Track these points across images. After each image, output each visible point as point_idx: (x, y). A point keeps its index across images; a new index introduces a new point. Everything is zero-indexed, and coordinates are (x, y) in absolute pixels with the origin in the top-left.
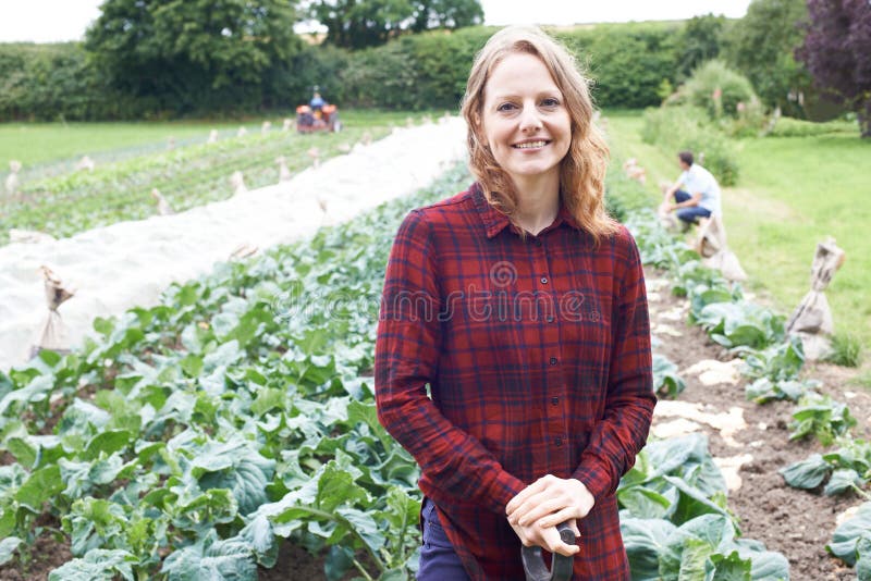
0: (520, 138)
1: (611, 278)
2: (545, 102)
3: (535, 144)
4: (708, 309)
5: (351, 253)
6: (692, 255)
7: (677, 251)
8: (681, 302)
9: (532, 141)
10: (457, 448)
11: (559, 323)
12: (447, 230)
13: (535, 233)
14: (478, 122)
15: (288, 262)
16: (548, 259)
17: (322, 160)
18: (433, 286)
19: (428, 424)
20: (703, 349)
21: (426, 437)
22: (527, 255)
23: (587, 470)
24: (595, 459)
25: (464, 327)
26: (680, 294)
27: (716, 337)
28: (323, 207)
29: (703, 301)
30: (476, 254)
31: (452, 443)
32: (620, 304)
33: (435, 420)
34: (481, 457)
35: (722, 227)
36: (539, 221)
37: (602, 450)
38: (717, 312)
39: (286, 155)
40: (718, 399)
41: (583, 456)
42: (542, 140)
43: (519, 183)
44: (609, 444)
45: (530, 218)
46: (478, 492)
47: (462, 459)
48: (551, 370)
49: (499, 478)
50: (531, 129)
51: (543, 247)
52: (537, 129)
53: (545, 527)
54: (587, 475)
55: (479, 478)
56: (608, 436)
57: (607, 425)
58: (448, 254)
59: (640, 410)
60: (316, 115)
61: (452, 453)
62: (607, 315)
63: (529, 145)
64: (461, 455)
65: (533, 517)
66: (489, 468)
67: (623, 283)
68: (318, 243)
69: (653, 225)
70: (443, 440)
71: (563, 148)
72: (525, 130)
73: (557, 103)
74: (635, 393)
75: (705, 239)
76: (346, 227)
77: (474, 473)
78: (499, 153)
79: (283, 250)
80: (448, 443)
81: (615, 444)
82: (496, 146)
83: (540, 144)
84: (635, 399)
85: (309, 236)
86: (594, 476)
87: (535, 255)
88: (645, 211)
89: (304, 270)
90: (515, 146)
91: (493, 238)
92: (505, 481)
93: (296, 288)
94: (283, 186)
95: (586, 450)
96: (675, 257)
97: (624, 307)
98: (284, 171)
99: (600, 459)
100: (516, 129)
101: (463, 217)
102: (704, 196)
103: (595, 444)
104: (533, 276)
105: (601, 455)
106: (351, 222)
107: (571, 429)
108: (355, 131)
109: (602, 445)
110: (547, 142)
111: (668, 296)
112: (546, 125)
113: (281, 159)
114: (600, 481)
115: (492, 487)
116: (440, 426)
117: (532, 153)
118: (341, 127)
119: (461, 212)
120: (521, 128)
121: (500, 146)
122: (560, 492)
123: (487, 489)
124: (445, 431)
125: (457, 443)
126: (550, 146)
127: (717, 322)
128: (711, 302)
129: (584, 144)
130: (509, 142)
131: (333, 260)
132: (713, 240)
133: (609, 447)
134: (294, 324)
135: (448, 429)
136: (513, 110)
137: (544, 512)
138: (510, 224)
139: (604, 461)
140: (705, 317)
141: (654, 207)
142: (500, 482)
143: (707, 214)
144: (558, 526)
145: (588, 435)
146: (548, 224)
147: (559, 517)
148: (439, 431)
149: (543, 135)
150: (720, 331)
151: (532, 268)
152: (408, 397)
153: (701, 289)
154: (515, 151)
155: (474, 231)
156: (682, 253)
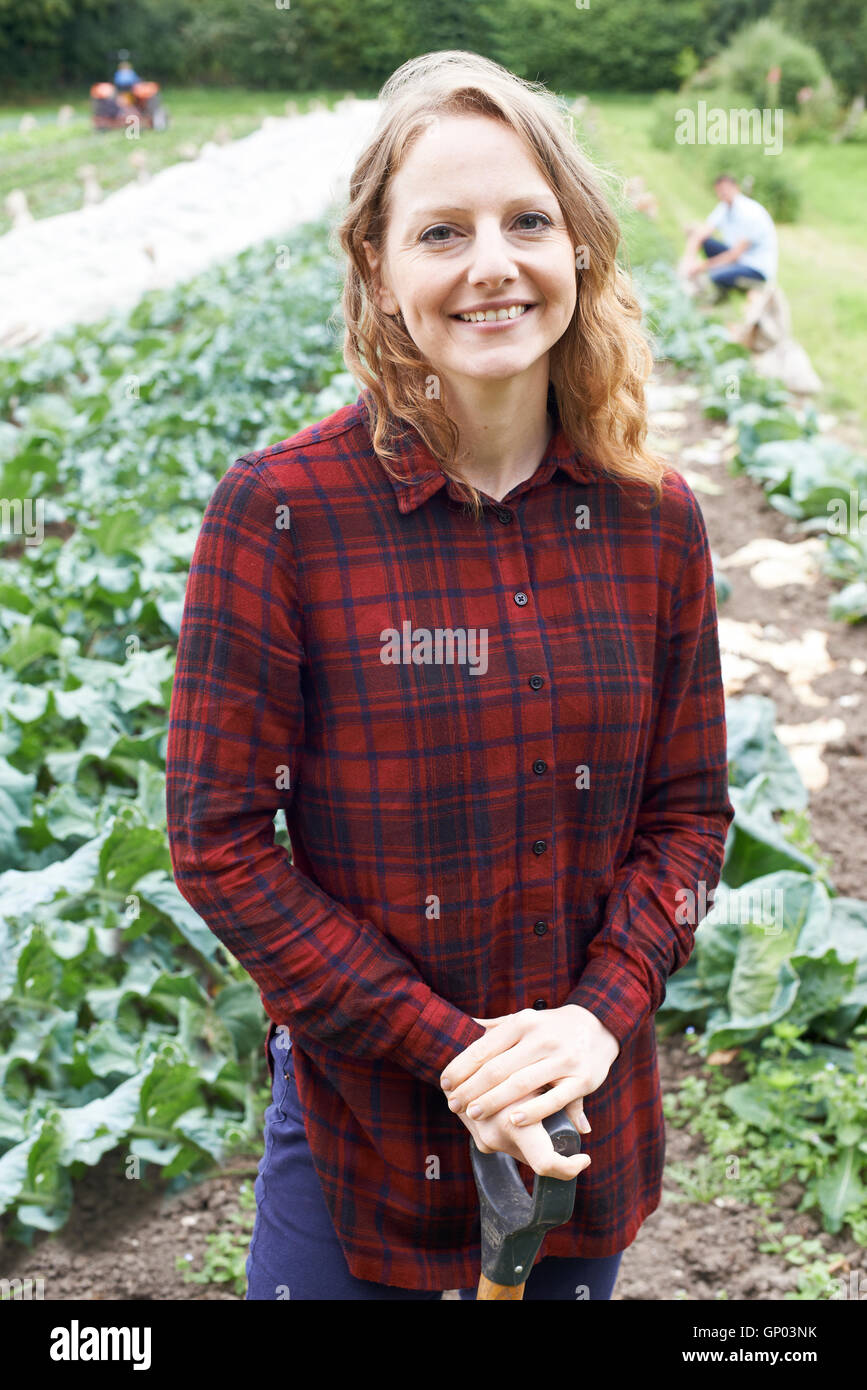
0: (469, 301)
1: (654, 588)
2: (523, 221)
3: (503, 313)
4: (765, 451)
5: (191, 340)
6: (735, 351)
7: (711, 341)
8: (718, 430)
9: (496, 307)
10: (337, 961)
11: (554, 691)
12: (316, 501)
13: (499, 497)
14: (373, 264)
15: (89, 356)
16: (528, 550)
17: (154, 171)
18: (286, 626)
19: (275, 915)
20: (757, 520)
21: (272, 941)
22: (484, 544)
23: (603, 985)
24: (619, 956)
25: (357, 709)
26: (718, 417)
27: (778, 501)
28: (150, 254)
29: (757, 435)
30: (377, 551)
31: (325, 951)
32: (670, 633)
33: (288, 903)
34: (386, 978)
35: (784, 306)
36: (506, 473)
37: (631, 937)
38: (780, 458)
39: (94, 162)
40: (785, 614)
41: (592, 948)
42: (517, 304)
43: (467, 393)
44: (644, 922)
45: (490, 464)
46: (384, 1044)
47: (346, 987)
48: (532, 786)
49: (425, 1016)
50: (495, 281)
51: (518, 528)
52: (509, 281)
53: (521, 1125)
54: (602, 995)
55: (384, 1018)
56: (640, 905)
57: (640, 876)
58: (316, 557)
59: (705, 839)
60: (124, 101)
61: (324, 971)
62: (645, 663)
63: (491, 315)
64: (344, 979)
65: (495, 1105)
66: (404, 998)
67: (676, 591)
68: (141, 318)
69: (670, 293)
70: (307, 946)
71: (562, 318)
72: (480, 285)
73: (547, 222)
74: (692, 807)
75: (757, 328)
76: (184, 289)
77: (374, 1011)
78: (423, 333)
79: (84, 333)
80: (317, 953)
81: (656, 921)
82: (418, 317)
83: (514, 312)
84: (692, 818)
85: (127, 304)
86: (616, 996)
87: (502, 542)
88: (659, 267)
89: (112, 372)
90: (457, 317)
91: (411, 514)
92: (436, 1021)
93: (98, 407)
94: (90, 215)
95: (598, 938)
96: (708, 352)
97: (679, 639)
98: (92, 190)
99: (627, 957)
100: (462, 279)
101: (349, 467)
102: (750, 246)
103: (617, 924)
104: (498, 589)
105: (629, 951)
106: (194, 281)
107: (569, 897)
108: (205, 123)
109: (629, 925)
110: (528, 307)
111: (698, 418)
112: (526, 272)
113: (87, 171)
114: (628, 1004)
115: (411, 1036)
116: (300, 916)
117: (496, 333)
118: (167, 118)
119: (343, 457)
120: (473, 278)
121: (425, 318)
122: (549, 1048)
123: (401, 1040)
124: (309, 925)
125: (336, 949)
126: (533, 315)
127: (777, 475)
128: (769, 440)
129: (607, 305)
130: (447, 310)
131: (161, 353)
132: (769, 327)
133: (643, 928)
134: (89, 482)
135: (318, 918)
136: (452, 240)
137: (516, 1094)
138: (449, 481)
139: (636, 964)
140: (763, 464)
141: (672, 260)
142: (426, 1026)
143: (758, 276)
144: (549, 1122)
145: (603, 902)
146: (525, 474)
147: (548, 1103)
148: (296, 928)
149: (521, 292)
150: (785, 490)
151: (494, 570)
152: (232, 859)
153: (752, 413)
154: (459, 329)
155: (374, 498)
156: (719, 347)
